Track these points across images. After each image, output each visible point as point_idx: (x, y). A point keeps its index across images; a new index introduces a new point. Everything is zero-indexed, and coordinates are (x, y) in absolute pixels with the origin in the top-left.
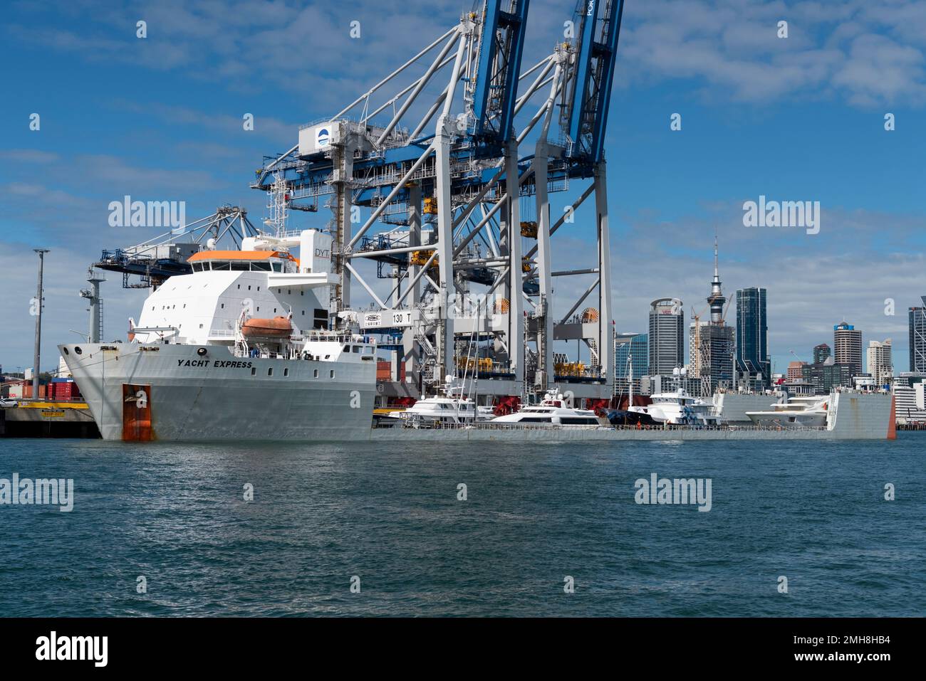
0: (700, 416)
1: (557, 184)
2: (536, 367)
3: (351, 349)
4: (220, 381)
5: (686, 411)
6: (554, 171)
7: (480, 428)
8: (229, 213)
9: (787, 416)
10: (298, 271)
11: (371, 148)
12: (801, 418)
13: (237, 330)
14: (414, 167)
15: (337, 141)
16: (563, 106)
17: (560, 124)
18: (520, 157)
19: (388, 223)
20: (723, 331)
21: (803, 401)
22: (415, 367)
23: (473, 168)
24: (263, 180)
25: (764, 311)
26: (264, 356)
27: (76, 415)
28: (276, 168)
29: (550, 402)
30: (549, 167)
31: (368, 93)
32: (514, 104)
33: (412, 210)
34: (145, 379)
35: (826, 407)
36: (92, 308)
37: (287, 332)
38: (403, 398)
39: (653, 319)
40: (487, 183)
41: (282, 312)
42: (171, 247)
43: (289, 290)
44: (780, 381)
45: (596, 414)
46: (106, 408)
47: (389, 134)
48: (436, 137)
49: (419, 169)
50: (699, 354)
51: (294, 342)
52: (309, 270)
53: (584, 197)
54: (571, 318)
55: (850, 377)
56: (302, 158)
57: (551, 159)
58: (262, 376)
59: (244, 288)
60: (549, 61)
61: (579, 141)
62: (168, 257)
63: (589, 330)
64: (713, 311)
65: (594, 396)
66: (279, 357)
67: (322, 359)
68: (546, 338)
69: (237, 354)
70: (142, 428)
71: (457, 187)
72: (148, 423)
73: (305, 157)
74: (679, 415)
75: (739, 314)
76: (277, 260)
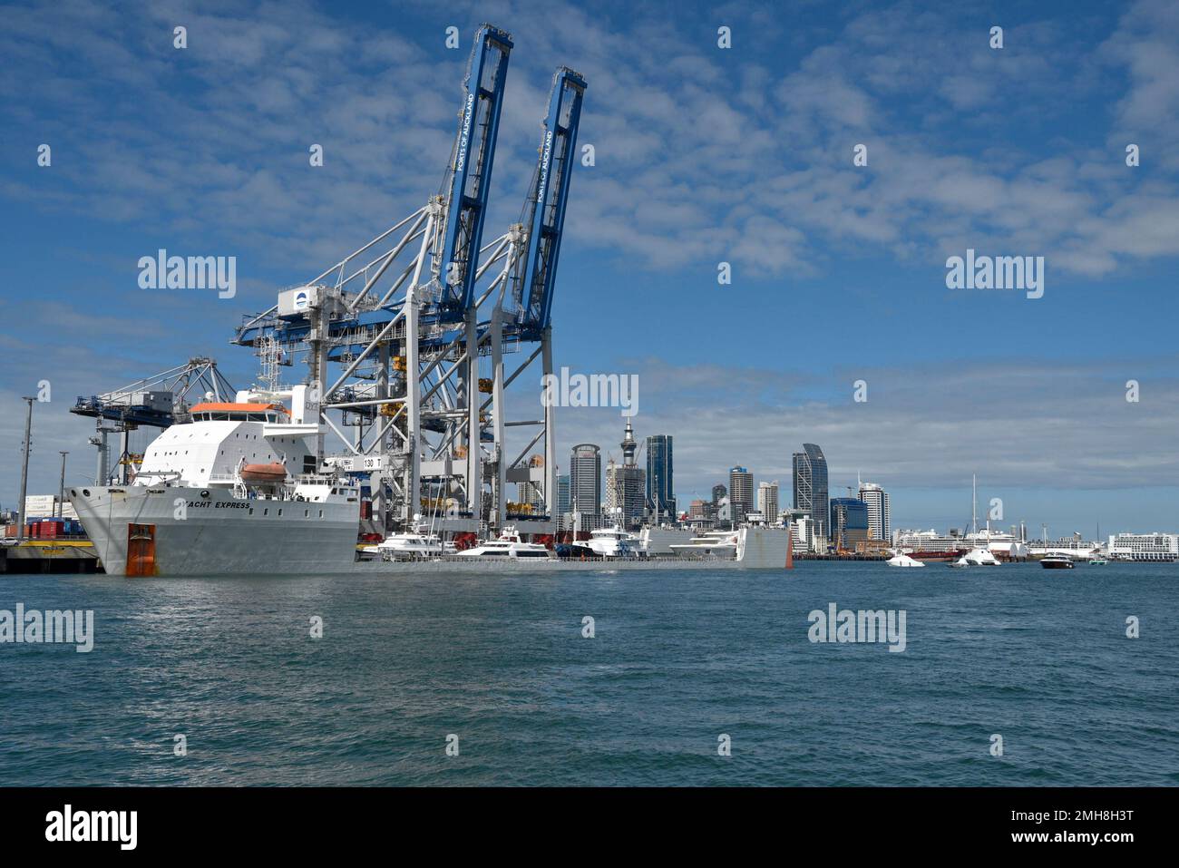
0: (633, 549)
1: (510, 346)
2: (490, 506)
3: (338, 492)
4: (220, 520)
5: (621, 545)
6: (507, 335)
7: (448, 561)
8: (200, 364)
9: (703, 548)
10: (290, 422)
11: (346, 310)
12: (716, 550)
13: (236, 474)
14: (384, 331)
15: (315, 304)
16: (516, 278)
17: (513, 294)
18: (478, 323)
19: (356, 377)
20: (635, 473)
21: (716, 536)
22: (381, 506)
23: (436, 331)
24: (243, 336)
25: (670, 455)
26: (261, 498)
27: (76, 552)
28: (255, 326)
29: (507, 538)
30: (504, 332)
31: (343, 262)
32: (475, 272)
33: (381, 367)
34: (151, 519)
35: (736, 540)
36: (100, 454)
37: (281, 477)
38: (370, 535)
39: (574, 462)
40: (449, 344)
41: (275, 458)
42: (145, 395)
43: (282, 439)
44: (684, 517)
45: (547, 547)
46: (111, 545)
47: (361, 299)
48: (406, 304)
49: (389, 332)
50: (614, 494)
51: (287, 485)
52: (300, 421)
53: (533, 357)
54: (520, 463)
55: (743, 513)
56: (281, 318)
57: (505, 325)
58: (257, 515)
59: (242, 436)
60: (504, 239)
61: (529, 309)
62: (142, 404)
63: (536, 474)
64: (626, 455)
65: (540, 532)
66: (274, 499)
67: (312, 500)
68: (499, 481)
69: (237, 496)
70: (145, 563)
71: (424, 346)
72: (151, 558)
73: (285, 317)
74: (616, 549)
75: (649, 458)
76: (272, 412)
